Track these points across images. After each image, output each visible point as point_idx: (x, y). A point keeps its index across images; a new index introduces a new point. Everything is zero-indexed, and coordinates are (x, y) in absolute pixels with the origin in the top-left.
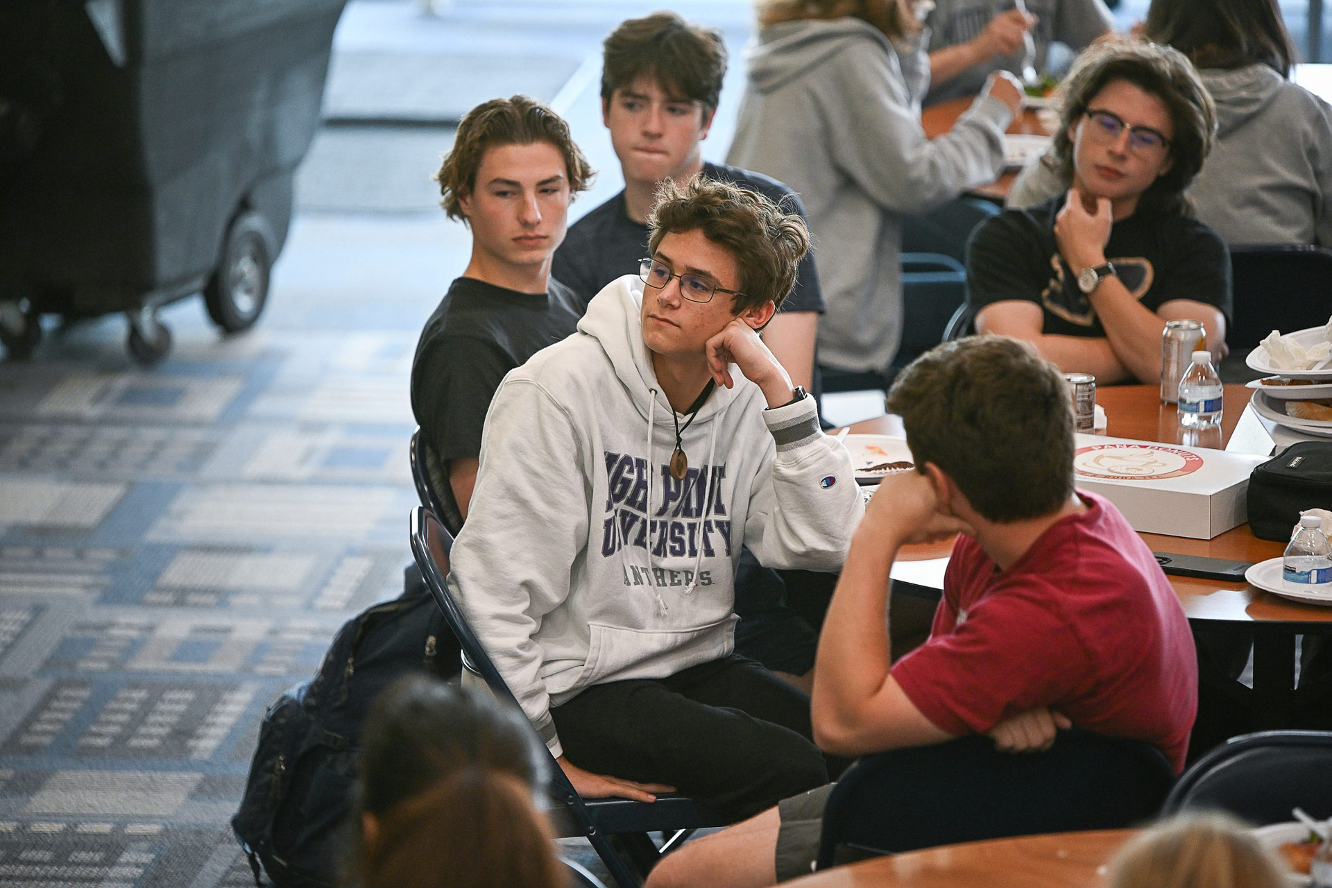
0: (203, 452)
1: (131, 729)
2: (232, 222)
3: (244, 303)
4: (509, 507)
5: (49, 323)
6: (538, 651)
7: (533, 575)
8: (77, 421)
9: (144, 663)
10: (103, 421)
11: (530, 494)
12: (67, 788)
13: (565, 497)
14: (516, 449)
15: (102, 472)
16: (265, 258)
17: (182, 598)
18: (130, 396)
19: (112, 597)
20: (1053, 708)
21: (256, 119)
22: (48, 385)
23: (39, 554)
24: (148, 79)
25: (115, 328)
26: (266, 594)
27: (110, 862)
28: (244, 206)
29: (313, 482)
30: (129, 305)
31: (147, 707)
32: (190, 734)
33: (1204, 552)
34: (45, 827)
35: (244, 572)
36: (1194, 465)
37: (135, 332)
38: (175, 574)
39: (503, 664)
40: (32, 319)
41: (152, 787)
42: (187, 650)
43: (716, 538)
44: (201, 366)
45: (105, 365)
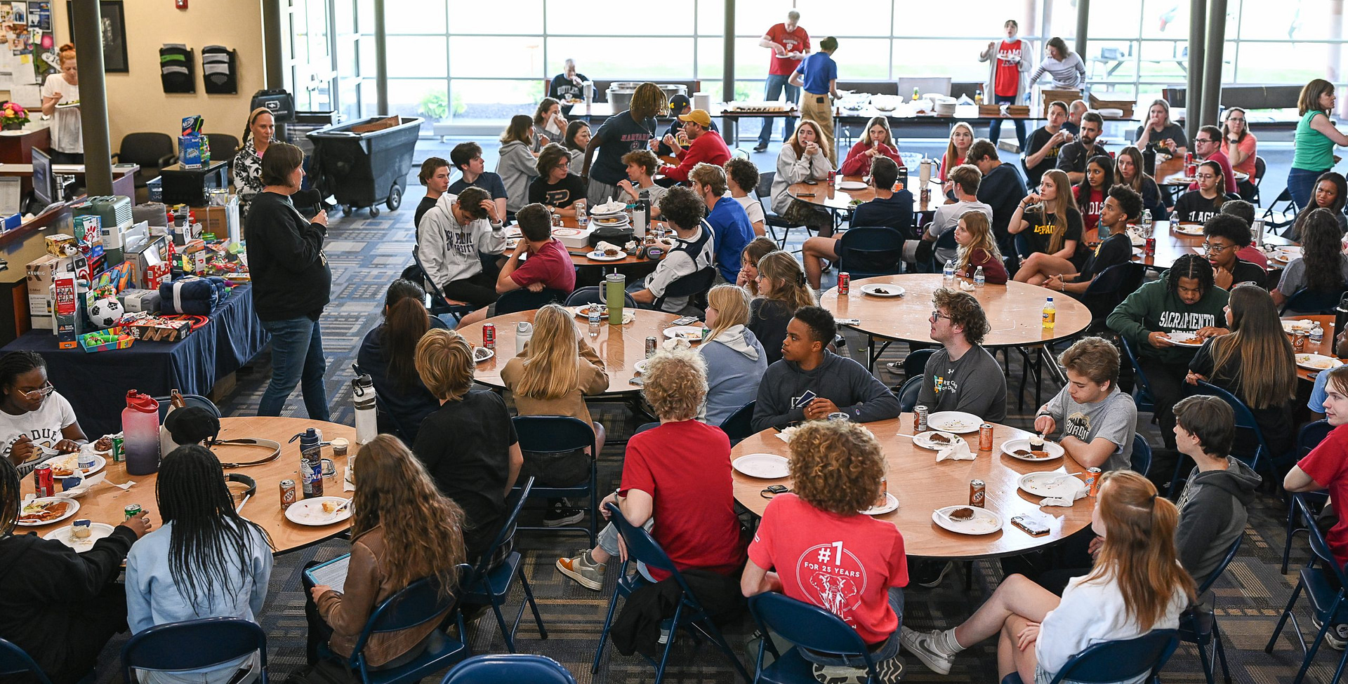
0: (384, 235)
1: (363, 293)
2: (392, 187)
3: (395, 204)
4: (428, 243)
5: (354, 209)
6: (439, 274)
7: (435, 257)
8: (358, 229)
9: (367, 280)
10: (363, 229)
11: (431, 240)
12: (349, 306)
13: (438, 239)
14: (427, 231)
15: (362, 240)
16: (400, 196)
17: (377, 266)
18: (370, 224)
19: (362, 266)
20: (542, 282)
21: (397, 165)
22: (353, 222)
23: (347, 258)
24: (372, 156)
25: (367, 209)
26: (395, 265)
27: (357, 321)
28: (395, 183)
29: (407, 241)
30: (370, 205)
31: (367, 289)
32: (376, 294)
33: (580, 251)
34: (344, 314)
35: (390, 260)
36: (579, 233)
37: (371, 210)
38: (375, 261)
39: (431, 277)
40: (350, 208)
41: (367, 305)
42: (376, 277)
43: (470, 248)
44: (386, 217)
45: (365, 217)
